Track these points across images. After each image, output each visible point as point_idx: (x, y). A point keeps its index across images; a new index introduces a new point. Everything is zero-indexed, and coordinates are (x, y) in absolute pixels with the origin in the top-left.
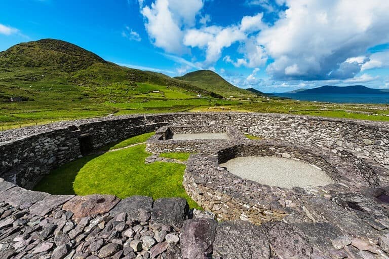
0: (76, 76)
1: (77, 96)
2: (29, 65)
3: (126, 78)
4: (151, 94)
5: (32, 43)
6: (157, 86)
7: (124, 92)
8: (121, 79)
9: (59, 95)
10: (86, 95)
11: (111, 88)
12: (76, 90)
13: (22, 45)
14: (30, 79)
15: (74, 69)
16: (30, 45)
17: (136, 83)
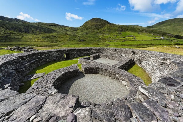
1: (97, 39)
2: (87, 29)
4: (127, 38)
6: (133, 33)
7: (114, 37)
8: (115, 31)
9: (92, 39)
10: (100, 39)
11: (110, 35)
12: (98, 37)
14: (87, 34)
15: (99, 29)
17: (121, 32)
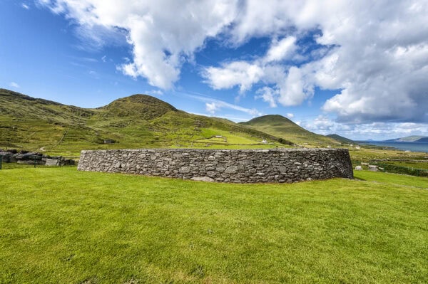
0: (152, 123)
1: (151, 140)
2: (121, 115)
3: (193, 124)
4: (213, 139)
5: (126, 98)
6: (220, 131)
7: (189, 137)
8: (188, 124)
9: (137, 139)
10: (157, 139)
11: (179, 133)
12: (151, 135)
13: (119, 100)
14: (120, 126)
15: (151, 118)
16: (124, 100)
17: (201, 129)
